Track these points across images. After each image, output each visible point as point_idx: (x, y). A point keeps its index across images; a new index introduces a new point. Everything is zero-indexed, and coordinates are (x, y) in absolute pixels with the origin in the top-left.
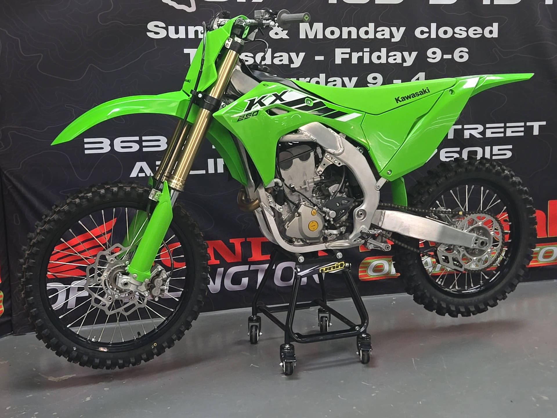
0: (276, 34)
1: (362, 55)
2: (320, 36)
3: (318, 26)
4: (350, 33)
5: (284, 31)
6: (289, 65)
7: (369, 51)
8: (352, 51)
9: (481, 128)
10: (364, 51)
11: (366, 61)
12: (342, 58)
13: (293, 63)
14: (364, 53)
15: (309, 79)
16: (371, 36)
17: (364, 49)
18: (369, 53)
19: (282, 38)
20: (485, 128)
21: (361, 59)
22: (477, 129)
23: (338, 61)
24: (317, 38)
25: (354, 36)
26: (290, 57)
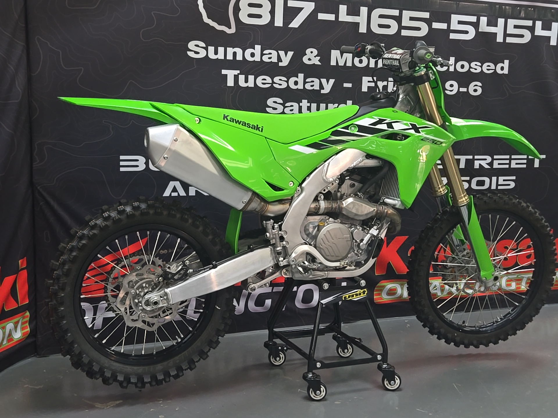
0: (309, 59)
1: (386, 84)
2: (349, 64)
3: (348, 56)
4: (376, 63)
5: (316, 57)
6: (320, 91)
8: (378, 80)
9: (489, 159)
10: (389, 80)
11: (390, 90)
12: (368, 87)
13: (323, 89)
14: (389, 82)
15: (337, 105)
17: (389, 78)
18: (393, 82)
19: (314, 64)
20: (493, 159)
21: (385, 87)
22: (486, 159)
23: (365, 89)
24: (347, 65)
26: (321, 83)
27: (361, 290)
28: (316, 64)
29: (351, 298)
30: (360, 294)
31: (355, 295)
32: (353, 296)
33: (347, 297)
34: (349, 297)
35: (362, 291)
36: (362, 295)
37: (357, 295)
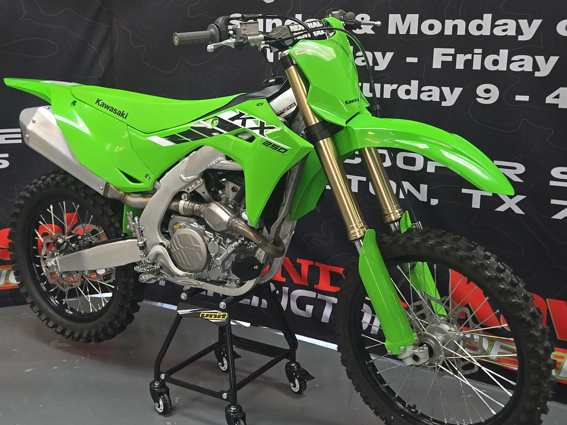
1: (471, 58)
2: (414, 31)
3: (413, 18)
4: (455, 27)
7: (481, 52)
8: (457, 52)
10: (475, 52)
11: (477, 66)
12: (442, 61)
13: (378, 65)
14: (474, 55)
15: (397, 85)
16: (486, 32)
17: (475, 50)
18: (481, 55)
19: (366, 33)
21: (469, 63)
23: (437, 64)
24: (411, 33)
25: (461, 32)
26: (374, 58)
27: (222, 312)
28: (368, 33)
29: (208, 318)
30: (219, 317)
31: (213, 316)
32: (211, 316)
33: (205, 316)
34: (207, 316)
35: (222, 314)
36: (221, 319)
37: (215, 316)
